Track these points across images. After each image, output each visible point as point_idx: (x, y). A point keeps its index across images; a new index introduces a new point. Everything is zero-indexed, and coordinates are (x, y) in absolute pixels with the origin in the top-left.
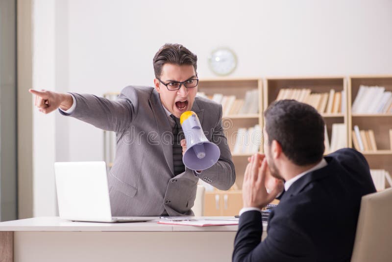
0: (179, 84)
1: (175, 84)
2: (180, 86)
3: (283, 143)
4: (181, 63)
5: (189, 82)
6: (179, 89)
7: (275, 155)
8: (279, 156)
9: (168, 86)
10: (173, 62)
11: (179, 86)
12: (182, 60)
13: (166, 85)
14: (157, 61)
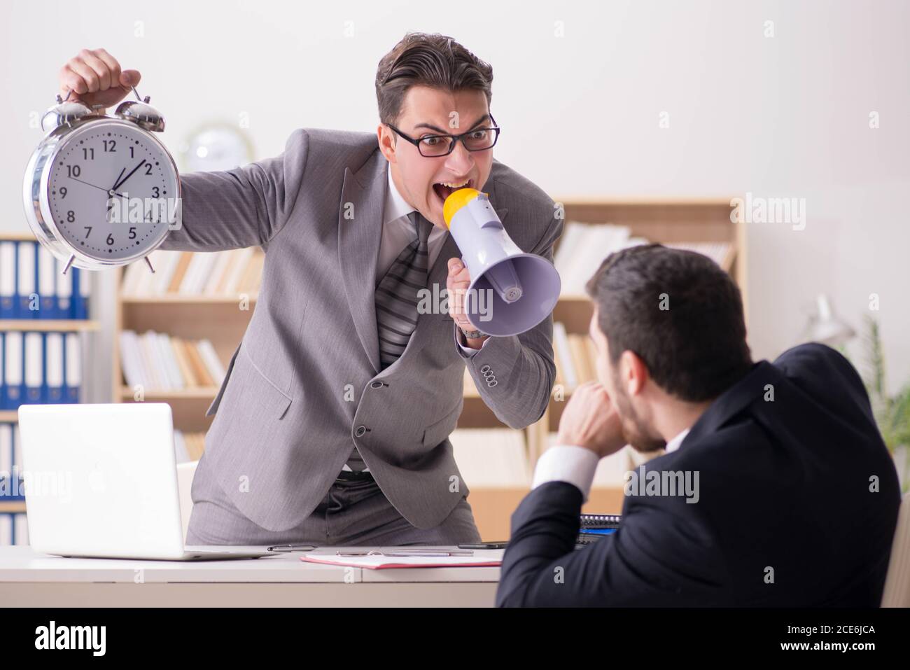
0: (451, 140)
1: (438, 141)
2: (452, 146)
3: (650, 358)
4: (457, 86)
5: (473, 135)
6: (449, 153)
7: (632, 386)
8: (641, 388)
9: (421, 145)
10: (434, 83)
11: (448, 146)
12: (460, 78)
13: (417, 143)
14: (389, 80)
